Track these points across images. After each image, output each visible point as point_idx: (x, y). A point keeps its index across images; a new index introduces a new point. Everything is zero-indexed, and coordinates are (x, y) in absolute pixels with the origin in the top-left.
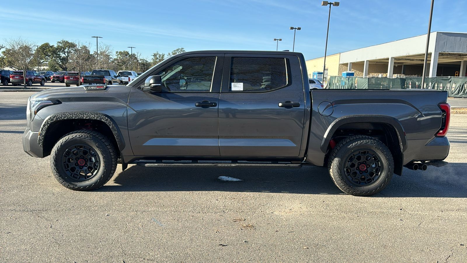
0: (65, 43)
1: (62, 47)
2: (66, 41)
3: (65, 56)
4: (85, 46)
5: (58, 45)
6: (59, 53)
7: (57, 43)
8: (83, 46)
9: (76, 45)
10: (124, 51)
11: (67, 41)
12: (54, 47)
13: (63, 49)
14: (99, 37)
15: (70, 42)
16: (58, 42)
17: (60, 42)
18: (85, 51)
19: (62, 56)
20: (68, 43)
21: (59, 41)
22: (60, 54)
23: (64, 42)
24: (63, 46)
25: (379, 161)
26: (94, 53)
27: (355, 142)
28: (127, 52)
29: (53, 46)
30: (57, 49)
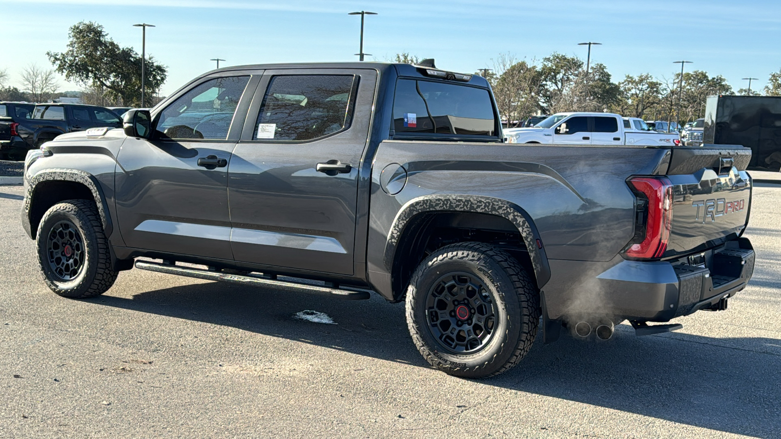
0: (559, 59)
1: (551, 69)
2: (562, 56)
3: (556, 88)
4: (601, 65)
5: (545, 65)
6: (544, 83)
7: (543, 60)
8: (598, 64)
9: (583, 63)
10: (696, 72)
11: (564, 55)
12: (536, 69)
13: (553, 74)
14: (594, 44)
15: (569, 57)
16: (546, 59)
17: (549, 59)
18: (600, 75)
19: (551, 89)
20: (566, 59)
21: (547, 57)
22: (546, 85)
23: (558, 57)
24: (554, 68)
25: (491, 302)
26: (626, 79)
27: (443, 254)
28: (702, 74)
29: (534, 67)
30: (540, 74)
